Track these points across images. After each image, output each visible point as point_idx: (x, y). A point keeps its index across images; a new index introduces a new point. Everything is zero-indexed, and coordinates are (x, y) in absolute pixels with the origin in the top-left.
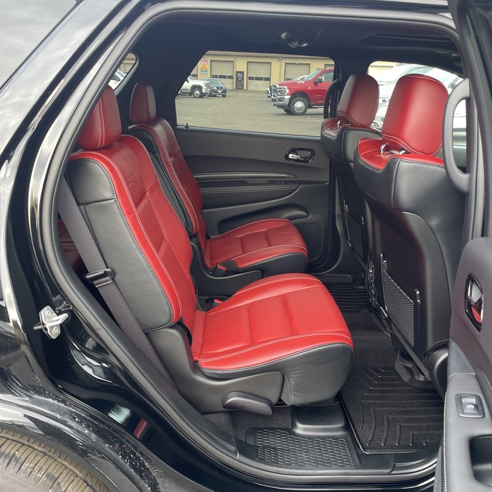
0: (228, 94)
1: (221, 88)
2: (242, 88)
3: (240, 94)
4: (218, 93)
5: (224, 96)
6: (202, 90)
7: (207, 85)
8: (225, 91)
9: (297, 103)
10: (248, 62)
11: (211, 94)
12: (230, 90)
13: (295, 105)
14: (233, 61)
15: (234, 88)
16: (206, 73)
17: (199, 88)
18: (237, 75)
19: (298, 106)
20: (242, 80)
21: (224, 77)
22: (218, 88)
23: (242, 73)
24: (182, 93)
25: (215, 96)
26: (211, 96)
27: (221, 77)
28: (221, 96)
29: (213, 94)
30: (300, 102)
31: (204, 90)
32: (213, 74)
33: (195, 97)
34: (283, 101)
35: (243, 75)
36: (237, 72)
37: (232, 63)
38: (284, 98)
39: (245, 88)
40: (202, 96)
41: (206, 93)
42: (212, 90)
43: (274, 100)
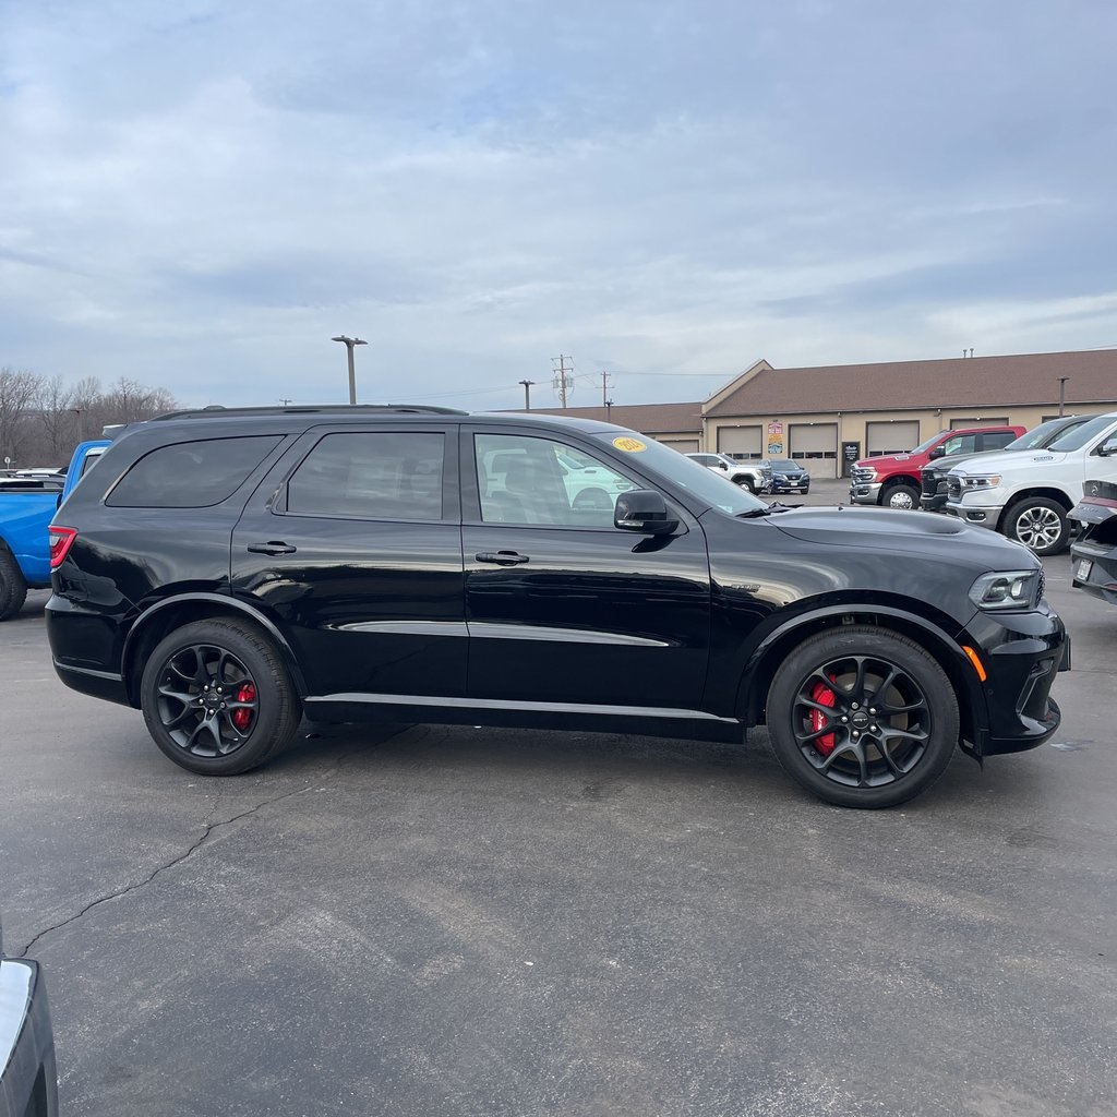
0: (812, 487)
1: (798, 477)
4: (790, 486)
5: (804, 492)
6: (753, 483)
7: (764, 473)
8: (805, 483)
9: (896, 496)
10: (868, 424)
11: (775, 488)
13: (893, 500)
14: (836, 424)
15: (839, 476)
16: (778, 450)
17: (750, 479)
18: (844, 450)
19: (898, 501)
21: (818, 455)
22: (790, 478)
23: (856, 445)
25: (786, 492)
26: (775, 492)
27: (810, 456)
28: (799, 492)
29: (779, 489)
30: (902, 494)
31: (757, 484)
32: (795, 450)
34: (867, 493)
35: (858, 449)
36: (845, 445)
37: (835, 427)
38: (868, 488)
40: (756, 493)
41: (763, 488)
42: (775, 481)
43: (852, 493)
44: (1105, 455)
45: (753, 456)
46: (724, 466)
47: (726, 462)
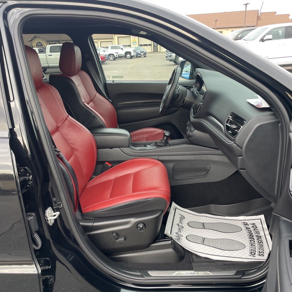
0: (147, 55)
1: (143, 52)
2: (157, 51)
3: (156, 54)
4: (141, 55)
5: (145, 57)
7: (134, 51)
8: (145, 54)
11: (137, 56)
12: (149, 53)
13: (179, 59)
15: (153, 51)
16: (135, 44)
17: (130, 53)
20: (157, 46)
21: (146, 45)
22: (141, 52)
24: (119, 57)
25: (140, 57)
26: (137, 57)
28: (143, 56)
29: (138, 56)
31: (132, 54)
32: (140, 44)
33: (127, 59)
34: (172, 57)
38: (172, 55)
39: (159, 51)
40: (131, 57)
41: (134, 56)
42: (137, 53)
43: (167, 57)
44: (264, 41)
45: (129, 46)
46: (122, 49)
47: (123, 48)
